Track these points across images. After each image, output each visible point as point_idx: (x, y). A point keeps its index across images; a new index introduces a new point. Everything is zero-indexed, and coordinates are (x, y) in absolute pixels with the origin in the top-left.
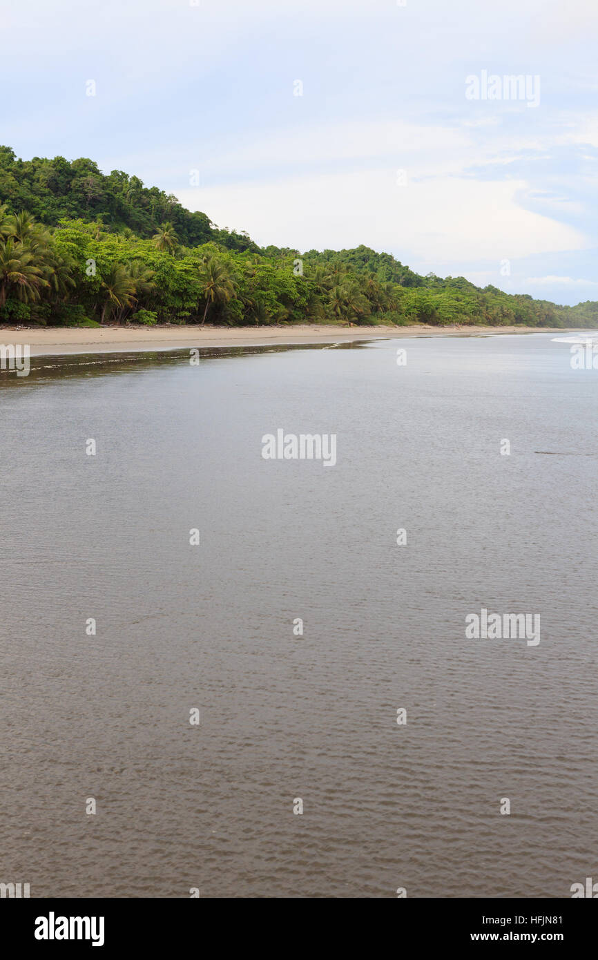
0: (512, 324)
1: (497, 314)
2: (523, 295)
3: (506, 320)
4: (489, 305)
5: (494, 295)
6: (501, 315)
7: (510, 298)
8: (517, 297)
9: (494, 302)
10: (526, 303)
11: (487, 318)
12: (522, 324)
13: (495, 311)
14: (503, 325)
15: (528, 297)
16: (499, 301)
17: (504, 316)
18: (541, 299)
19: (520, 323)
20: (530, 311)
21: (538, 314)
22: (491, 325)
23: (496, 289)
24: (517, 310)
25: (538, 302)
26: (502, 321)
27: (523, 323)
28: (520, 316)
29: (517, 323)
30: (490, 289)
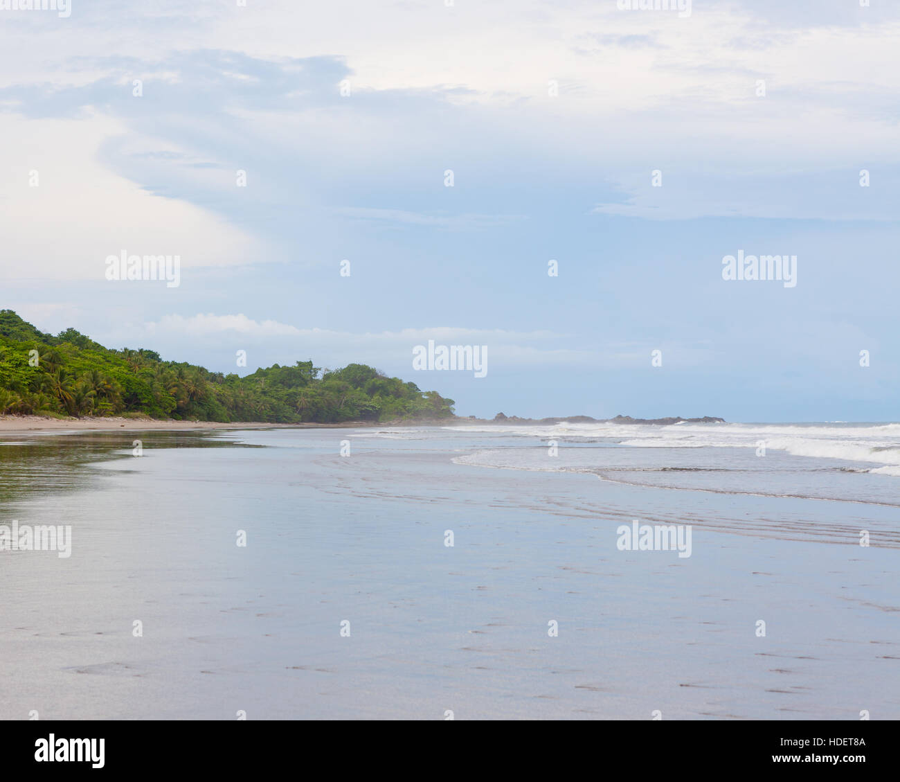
0: (117, 412)
1: (85, 390)
2: (141, 351)
3: (105, 403)
4: (67, 370)
5: (77, 348)
6: (93, 392)
7: (110, 357)
8: (128, 353)
9: (78, 363)
10: (148, 369)
11: (63, 400)
12: (138, 414)
13: (80, 385)
14: (100, 414)
15: (153, 356)
16: (87, 362)
17: (101, 394)
18: (179, 361)
19: (136, 409)
20: (157, 384)
21: (174, 390)
22: (70, 414)
23: (84, 338)
24: (129, 381)
25: (173, 365)
26: (96, 405)
27: (142, 410)
28: (135, 395)
29: (128, 409)
30: (71, 336)
